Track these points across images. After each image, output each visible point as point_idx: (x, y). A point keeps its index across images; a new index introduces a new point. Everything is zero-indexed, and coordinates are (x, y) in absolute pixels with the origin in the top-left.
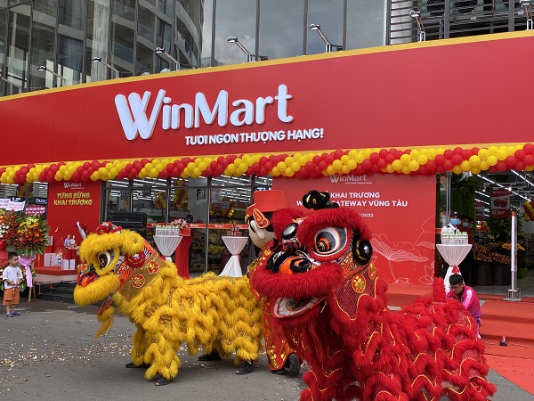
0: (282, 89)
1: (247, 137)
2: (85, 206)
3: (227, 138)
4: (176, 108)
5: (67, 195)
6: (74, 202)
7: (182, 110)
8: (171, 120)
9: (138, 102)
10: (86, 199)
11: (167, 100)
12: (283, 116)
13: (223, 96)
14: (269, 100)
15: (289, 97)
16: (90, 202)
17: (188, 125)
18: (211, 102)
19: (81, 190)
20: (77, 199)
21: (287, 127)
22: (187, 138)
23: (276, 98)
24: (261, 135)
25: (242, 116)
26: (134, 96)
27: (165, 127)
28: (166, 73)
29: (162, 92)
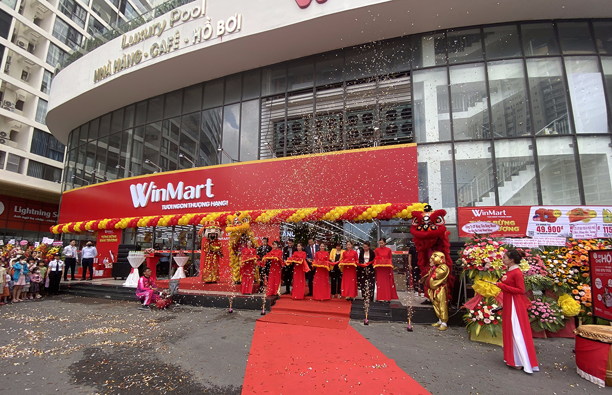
0: (209, 181)
1: (192, 205)
2: (114, 242)
3: (182, 206)
4: (158, 191)
5: (106, 237)
6: (109, 240)
7: (161, 192)
8: (156, 198)
9: (141, 188)
10: (114, 238)
11: (154, 187)
12: (209, 194)
13: (181, 184)
14: (202, 186)
15: (212, 185)
16: (116, 240)
17: (163, 200)
18: (175, 187)
19: (113, 234)
20: (110, 238)
21: (211, 200)
22: (163, 206)
23: (206, 185)
24: (198, 204)
25: (189, 194)
26: (139, 185)
27: (153, 201)
28: (156, 174)
29: (152, 183)
